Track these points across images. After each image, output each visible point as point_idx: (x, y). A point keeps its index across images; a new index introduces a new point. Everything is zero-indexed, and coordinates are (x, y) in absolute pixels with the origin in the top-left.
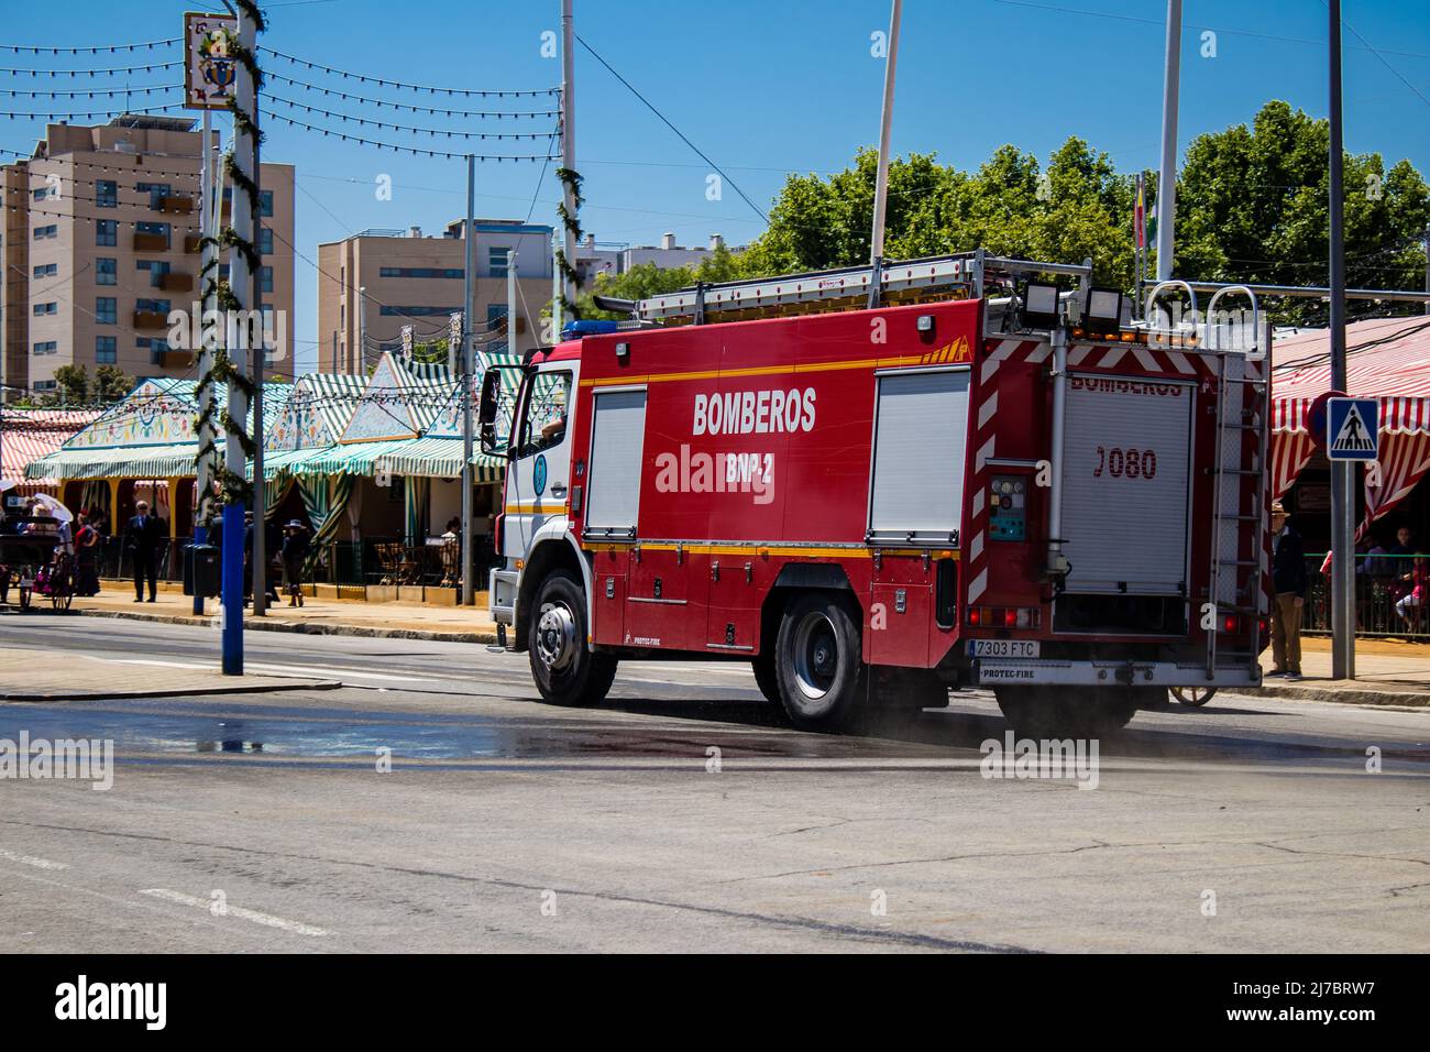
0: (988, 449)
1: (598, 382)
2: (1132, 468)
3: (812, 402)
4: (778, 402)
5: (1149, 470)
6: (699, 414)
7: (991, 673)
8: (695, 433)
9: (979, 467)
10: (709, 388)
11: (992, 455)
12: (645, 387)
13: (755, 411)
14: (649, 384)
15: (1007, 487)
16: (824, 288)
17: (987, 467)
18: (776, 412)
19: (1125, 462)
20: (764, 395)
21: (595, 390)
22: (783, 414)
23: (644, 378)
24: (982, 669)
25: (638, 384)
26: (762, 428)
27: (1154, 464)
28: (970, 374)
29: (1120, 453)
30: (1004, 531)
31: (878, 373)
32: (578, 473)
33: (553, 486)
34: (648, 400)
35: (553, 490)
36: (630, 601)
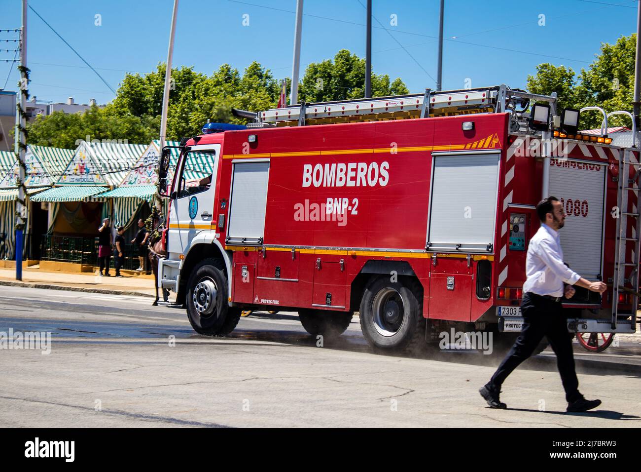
0: (509, 199)
1: (235, 156)
2: (577, 211)
3: (387, 170)
4: (362, 170)
5: (584, 212)
6: (306, 175)
7: (510, 325)
8: (303, 186)
9: (505, 208)
10: (313, 161)
11: (511, 202)
12: (269, 160)
13: (346, 174)
14: (272, 158)
15: (516, 220)
16: (389, 105)
17: (508, 208)
18: (361, 175)
19: (574, 207)
20: (352, 165)
21: (234, 161)
22: (366, 176)
23: (268, 155)
24: (506, 323)
25: (265, 158)
26: (351, 184)
27: (587, 209)
28: (500, 155)
29: (571, 202)
30: (514, 244)
31: (433, 154)
32: (222, 207)
33: (202, 214)
34: (270, 167)
35: (202, 216)
36: (258, 279)
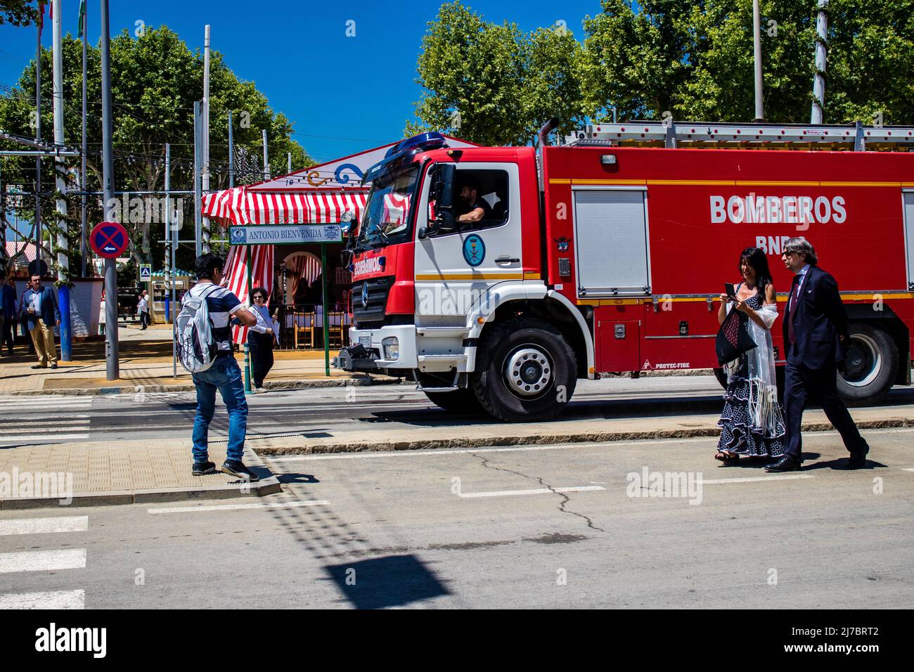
1: (575, 181)
12: (645, 188)
14: (649, 186)
16: (807, 135)
21: (573, 188)
23: (643, 182)
25: (640, 185)
31: (903, 190)
32: (561, 248)
33: (497, 258)
34: (648, 197)
35: (496, 261)
36: (647, 339)
